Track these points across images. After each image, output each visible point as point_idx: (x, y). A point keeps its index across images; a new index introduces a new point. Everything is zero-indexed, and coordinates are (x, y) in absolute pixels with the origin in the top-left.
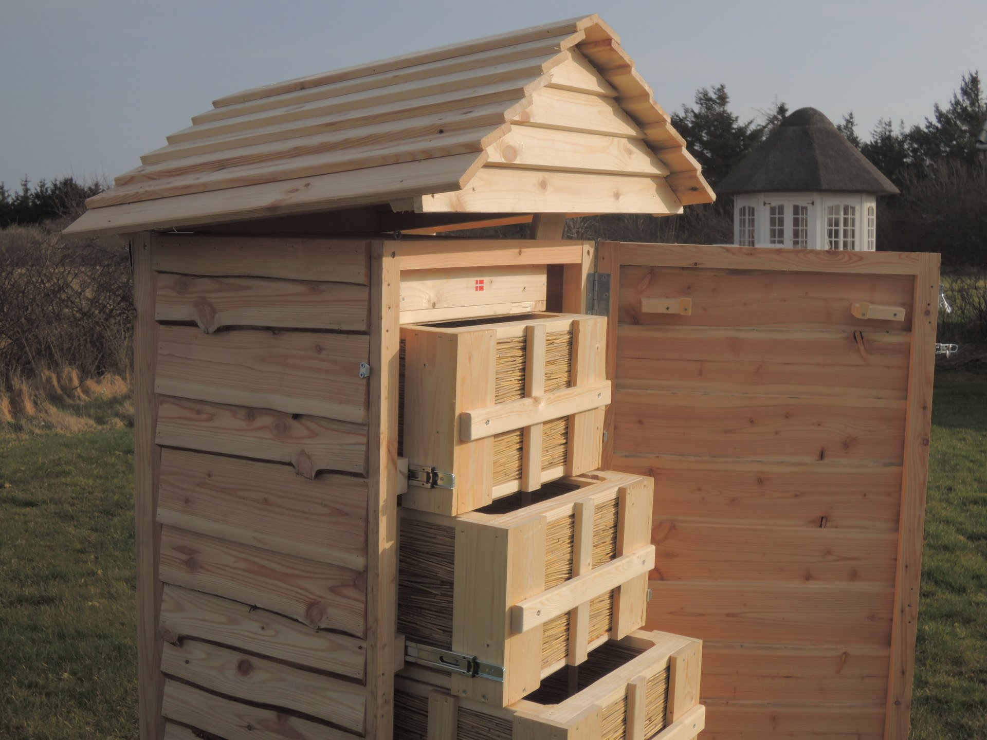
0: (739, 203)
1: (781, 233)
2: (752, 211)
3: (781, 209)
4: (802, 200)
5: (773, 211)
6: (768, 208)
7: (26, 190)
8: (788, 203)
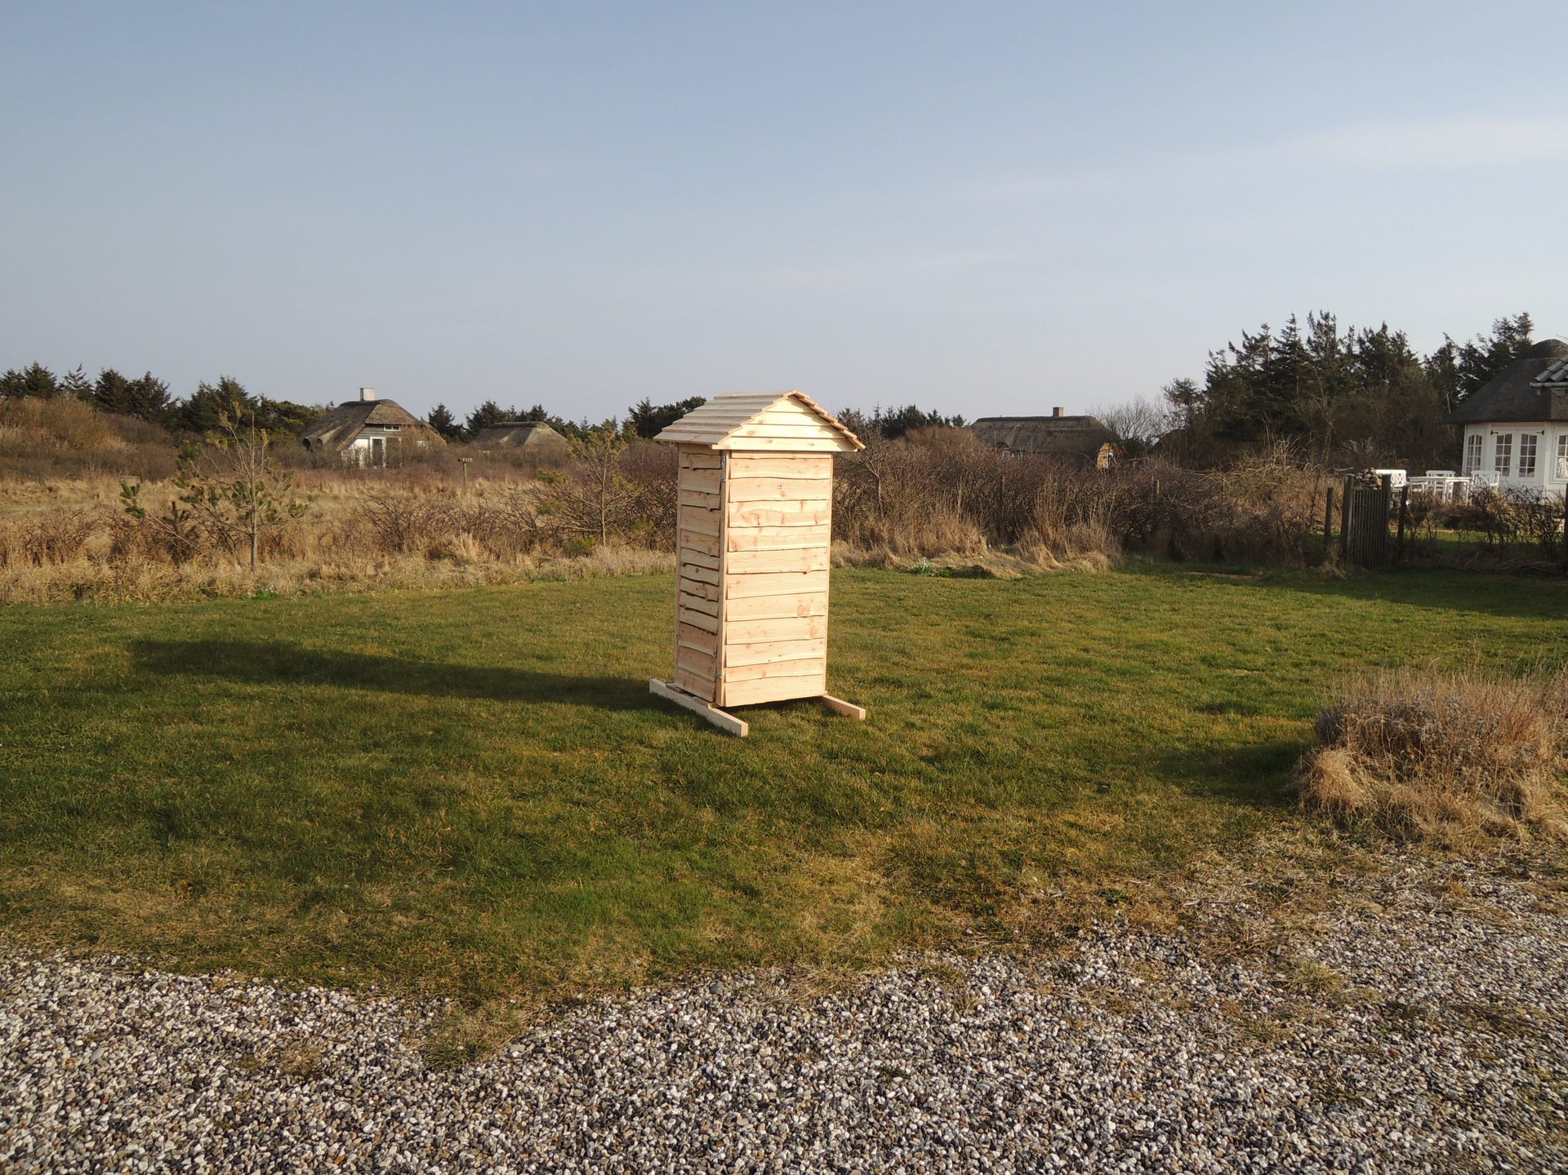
0: (1469, 432)
1: (1507, 461)
2: (1480, 440)
3: (1509, 439)
4: (1531, 430)
5: (1500, 439)
6: (1495, 436)
7: (878, 415)
8: (1517, 433)
